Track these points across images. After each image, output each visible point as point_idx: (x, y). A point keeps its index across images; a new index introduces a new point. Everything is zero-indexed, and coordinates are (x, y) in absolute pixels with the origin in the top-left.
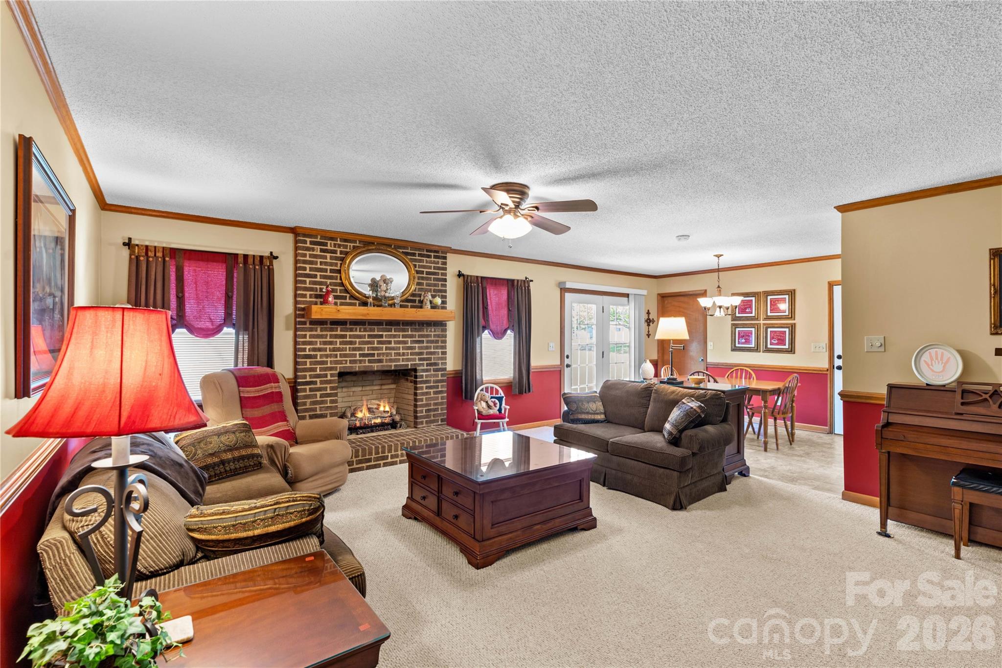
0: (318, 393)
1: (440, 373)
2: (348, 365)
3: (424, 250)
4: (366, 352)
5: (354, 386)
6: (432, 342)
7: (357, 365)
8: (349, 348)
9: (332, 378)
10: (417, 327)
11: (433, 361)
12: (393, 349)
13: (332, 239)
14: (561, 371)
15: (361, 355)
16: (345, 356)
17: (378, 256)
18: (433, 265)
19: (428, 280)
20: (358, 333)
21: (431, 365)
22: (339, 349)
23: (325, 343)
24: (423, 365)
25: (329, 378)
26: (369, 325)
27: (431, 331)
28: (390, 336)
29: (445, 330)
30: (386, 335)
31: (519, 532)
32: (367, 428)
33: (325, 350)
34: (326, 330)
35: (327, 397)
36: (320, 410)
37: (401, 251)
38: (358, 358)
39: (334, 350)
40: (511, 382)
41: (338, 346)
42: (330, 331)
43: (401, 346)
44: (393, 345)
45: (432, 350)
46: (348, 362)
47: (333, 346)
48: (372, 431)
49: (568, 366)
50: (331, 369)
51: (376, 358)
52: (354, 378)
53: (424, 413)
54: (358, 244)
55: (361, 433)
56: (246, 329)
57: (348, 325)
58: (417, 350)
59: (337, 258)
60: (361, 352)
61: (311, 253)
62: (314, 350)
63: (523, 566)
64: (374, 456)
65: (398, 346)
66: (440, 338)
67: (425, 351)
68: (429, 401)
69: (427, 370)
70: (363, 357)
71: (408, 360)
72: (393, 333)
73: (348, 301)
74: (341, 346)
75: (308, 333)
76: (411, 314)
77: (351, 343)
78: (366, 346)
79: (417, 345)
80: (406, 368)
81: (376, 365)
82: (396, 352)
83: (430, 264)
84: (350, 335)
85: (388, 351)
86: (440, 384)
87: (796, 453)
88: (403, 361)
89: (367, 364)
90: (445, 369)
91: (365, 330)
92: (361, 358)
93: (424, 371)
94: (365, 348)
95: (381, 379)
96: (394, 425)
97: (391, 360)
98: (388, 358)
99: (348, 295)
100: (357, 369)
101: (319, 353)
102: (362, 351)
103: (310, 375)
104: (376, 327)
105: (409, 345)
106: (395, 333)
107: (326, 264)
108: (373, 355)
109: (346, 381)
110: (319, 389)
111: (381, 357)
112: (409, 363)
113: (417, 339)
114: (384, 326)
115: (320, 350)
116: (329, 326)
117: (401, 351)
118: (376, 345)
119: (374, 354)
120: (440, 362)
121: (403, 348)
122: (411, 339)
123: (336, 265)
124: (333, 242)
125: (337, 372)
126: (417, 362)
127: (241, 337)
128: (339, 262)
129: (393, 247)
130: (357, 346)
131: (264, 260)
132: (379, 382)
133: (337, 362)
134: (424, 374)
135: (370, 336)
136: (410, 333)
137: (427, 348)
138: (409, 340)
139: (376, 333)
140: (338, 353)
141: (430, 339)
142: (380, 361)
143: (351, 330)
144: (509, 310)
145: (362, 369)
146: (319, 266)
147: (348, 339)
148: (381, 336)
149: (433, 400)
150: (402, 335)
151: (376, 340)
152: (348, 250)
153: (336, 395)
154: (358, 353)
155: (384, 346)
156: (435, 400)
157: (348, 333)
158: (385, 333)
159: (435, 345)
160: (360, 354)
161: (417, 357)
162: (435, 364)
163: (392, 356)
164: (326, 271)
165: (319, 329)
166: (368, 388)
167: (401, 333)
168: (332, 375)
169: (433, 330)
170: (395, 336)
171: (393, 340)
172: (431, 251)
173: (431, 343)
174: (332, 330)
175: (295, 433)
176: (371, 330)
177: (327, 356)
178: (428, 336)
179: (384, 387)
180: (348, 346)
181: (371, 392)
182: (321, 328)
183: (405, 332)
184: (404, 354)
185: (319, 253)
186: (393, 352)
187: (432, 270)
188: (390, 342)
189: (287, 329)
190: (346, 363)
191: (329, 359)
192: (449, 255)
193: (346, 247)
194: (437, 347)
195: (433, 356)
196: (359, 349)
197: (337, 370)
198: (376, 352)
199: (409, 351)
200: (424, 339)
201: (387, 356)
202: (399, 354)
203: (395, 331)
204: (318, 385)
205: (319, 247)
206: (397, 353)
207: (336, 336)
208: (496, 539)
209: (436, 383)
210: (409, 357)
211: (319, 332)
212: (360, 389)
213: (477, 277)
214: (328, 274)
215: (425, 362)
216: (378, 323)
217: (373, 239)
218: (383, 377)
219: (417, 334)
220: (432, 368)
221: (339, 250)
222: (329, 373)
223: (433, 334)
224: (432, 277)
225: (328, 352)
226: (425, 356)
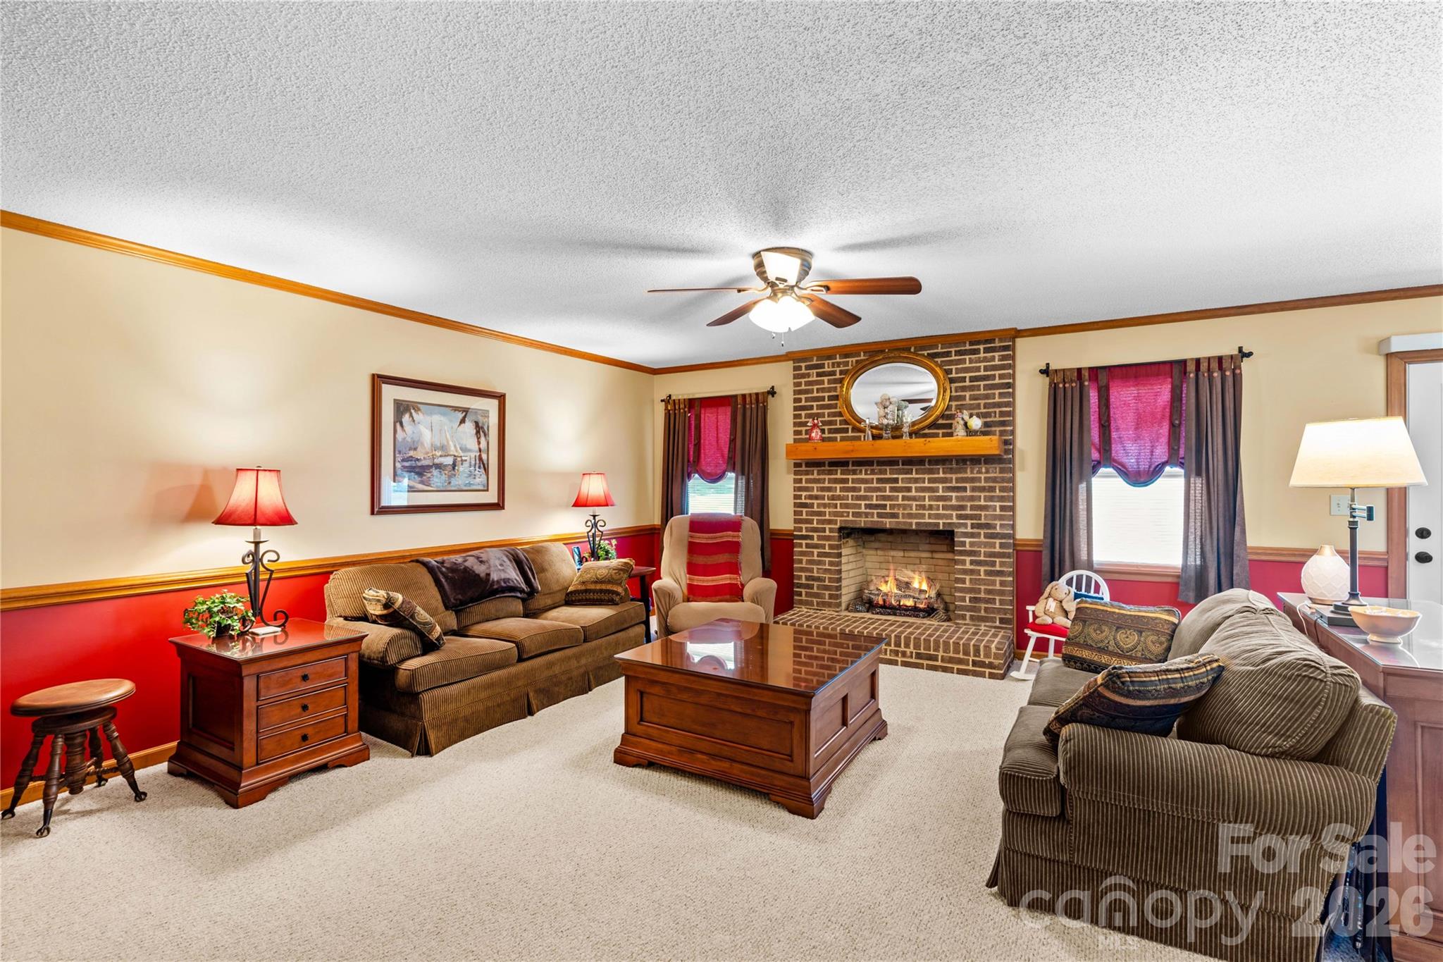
0: (816, 551)
1: (998, 541)
2: (851, 518)
3: (965, 343)
4: (874, 502)
6: (983, 489)
7: (863, 519)
8: (852, 496)
9: (831, 534)
10: (954, 466)
11: (983, 521)
12: (914, 499)
13: (829, 358)
14: (1387, 568)
15: (867, 506)
16: (847, 506)
17: (892, 367)
18: (982, 365)
19: (973, 391)
20: (863, 476)
21: (980, 526)
22: (839, 498)
23: (823, 489)
24: (965, 525)
25: (827, 533)
26: (878, 465)
27: (979, 472)
28: (910, 481)
29: (1012, 471)
30: (902, 479)
33: (823, 498)
34: (823, 472)
35: (825, 557)
36: (818, 572)
37: (925, 353)
38: (863, 510)
39: (833, 498)
40: (1178, 577)
41: (838, 493)
42: (829, 474)
43: (927, 495)
44: (913, 493)
45: (982, 503)
46: (851, 514)
47: (831, 493)
48: (895, 614)
49: (1423, 558)
50: (830, 522)
51: (888, 510)
53: (968, 603)
54: (862, 357)
55: (877, 613)
56: (743, 474)
58: (954, 502)
59: (835, 381)
60: (867, 502)
61: (806, 380)
62: (811, 497)
65: (922, 494)
66: (997, 482)
67: (969, 504)
68: (976, 584)
69: (972, 535)
70: (870, 509)
71: (938, 516)
72: (914, 475)
73: (850, 434)
74: (842, 494)
75: (804, 478)
76: (938, 445)
77: (854, 489)
78: (875, 494)
79: (954, 494)
80: (936, 529)
81: (888, 520)
82: (918, 503)
83: (977, 363)
84: (852, 479)
85: (906, 502)
86: (998, 560)
88: (929, 518)
89: (876, 519)
90: (1013, 536)
91: (873, 472)
92: (868, 511)
93: (966, 535)
94: (873, 496)
96: (930, 612)
97: (910, 516)
98: (906, 512)
99: (850, 427)
100: (863, 525)
101: (816, 502)
102: (868, 500)
103: (806, 528)
104: (888, 468)
105: (941, 493)
106: (917, 476)
107: (823, 390)
108: (884, 507)
110: (816, 546)
111: (896, 511)
112: (941, 522)
113: (954, 484)
114: (901, 466)
115: (817, 497)
116: (827, 468)
117: (927, 503)
118: (888, 493)
119: (886, 505)
120: (998, 523)
121: (931, 499)
122: (944, 485)
123: (835, 389)
124: (830, 362)
125: (838, 526)
126: (955, 520)
128: (838, 385)
129: (912, 350)
130: (862, 493)
133: (836, 514)
134: (968, 540)
135: (879, 481)
136: (941, 475)
137: (972, 498)
138: (941, 486)
139: (888, 476)
140: (838, 502)
141: (978, 484)
142: (894, 516)
143: (854, 472)
145: (869, 526)
146: (815, 394)
147: (850, 485)
148: (896, 481)
149: (985, 584)
150: (929, 479)
151: (888, 486)
152: (850, 367)
153: (840, 555)
154: (863, 503)
155: (900, 495)
156: (989, 585)
157: (850, 477)
158: (901, 476)
159: (987, 494)
160: (865, 504)
161: (954, 513)
162: (988, 526)
163: (911, 509)
164: (823, 399)
165: (815, 472)
167: (927, 476)
168: (831, 530)
169: (984, 470)
170: (916, 481)
171: (913, 486)
172: (979, 343)
173: (981, 491)
174: (830, 473)
175: (742, 590)
176: (881, 472)
177: (825, 506)
178: (973, 480)
180: (850, 494)
182: (818, 471)
183: (934, 474)
184: (931, 507)
185: (815, 378)
186: (914, 503)
187: (982, 373)
188: (909, 490)
189: (789, 473)
190: (848, 516)
191: (827, 510)
192: (1019, 341)
193: (846, 364)
194: (991, 499)
195: (983, 513)
196: (865, 498)
197: (836, 524)
198: (888, 503)
199: (941, 503)
200: (968, 485)
201: (904, 509)
202: (923, 507)
203: (916, 474)
204: (815, 541)
205: (815, 371)
206: (920, 505)
207: (836, 481)
209: (990, 556)
210: (941, 512)
211: (815, 476)
213: (1079, 370)
214: (826, 402)
215: (969, 522)
216: (891, 462)
217: (880, 346)
219: (954, 476)
220: (982, 532)
221: (838, 369)
222: (827, 527)
223: (983, 476)
224: (982, 383)
225: (826, 501)
226: (968, 512)
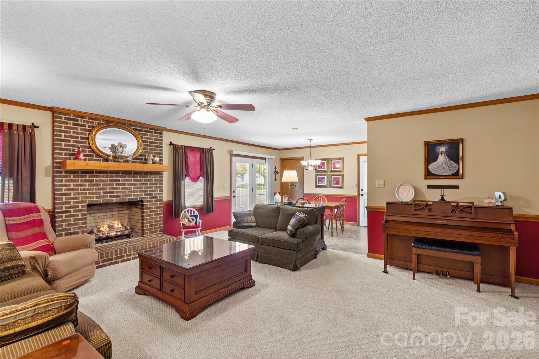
0: (72, 219)
1: (158, 203)
2: (95, 199)
3: (147, 128)
4: (108, 191)
5: (99, 213)
6: (153, 184)
7: (102, 199)
8: (96, 188)
9: (83, 208)
10: (143, 175)
11: (154, 196)
12: (127, 188)
13: (82, 117)
14: (230, 199)
15: (104, 193)
16: (93, 193)
17: (117, 130)
18: (153, 138)
19: (150, 147)
20: (102, 179)
21: (153, 198)
22: (88, 189)
23: (77, 185)
24: (147, 198)
25: (80, 208)
26: (110, 174)
27: (152, 178)
28: (125, 181)
29: (162, 177)
30: (122, 180)
31: (212, 295)
32: (108, 238)
33: (78, 190)
34: (78, 176)
35: (79, 221)
36: (74, 230)
37: (132, 128)
38: (102, 194)
39: (84, 190)
40: (203, 207)
41: (87, 187)
42: (81, 177)
43: (132, 187)
44: (127, 186)
45: (153, 189)
46: (95, 197)
47: (83, 187)
48: (113, 241)
49: (234, 197)
50: (82, 202)
51: (115, 194)
52: (99, 208)
53: (148, 227)
54: (101, 122)
55: (105, 243)
56: (11, 176)
57: (95, 173)
58: (143, 189)
59: (85, 130)
60: (104, 191)
61: (66, 125)
62: (69, 190)
63: (215, 315)
64: (114, 256)
65: (131, 186)
66: (158, 181)
67: (149, 190)
68: (151, 219)
69: (150, 201)
70: (106, 194)
71: (137, 195)
72: (127, 179)
73: (94, 158)
74: (89, 187)
75: (64, 179)
76: (139, 167)
77: (97, 185)
78: (108, 187)
79: (143, 186)
80: (136, 200)
81: (115, 199)
82: (129, 190)
83: (151, 137)
84: (96, 180)
85: (123, 190)
86: (158, 209)
87: (346, 236)
88: (134, 196)
89: (109, 198)
90: (162, 200)
91: (107, 177)
92: (104, 195)
93: (148, 201)
94: (107, 188)
95: (119, 208)
96: (128, 236)
97: (126, 196)
98: (124, 194)
99: (94, 154)
100: (102, 202)
101: (72, 192)
102: (105, 190)
103: (65, 207)
104: (115, 175)
105: (138, 186)
106: (128, 179)
107: (77, 133)
108: (113, 192)
109: (93, 210)
110: (73, 216)
111: (119, 194)
112: (138, 197)
113: (143, 182)
114: (121, 175)
115: (73, 190)
116: (80, 174)
117: (133, 190)
118: (115, 186)
119: (114, 192)
120: (158, 196)
121: (134, 188)
122: (140, 182)
123: (85, 134)
124: (82, 119)
125: (87, 204)
126: (144, 196)
127: (6, 182)
128: (88, 133)
129: (126, 125)
130: (101, 187)
131: (27, 128)
132: (117, 209)
133: (86, 198)
134: (148, 203)
135: (110, 181)
136: (138, 179)
137: (150, 187)
138: (138, 183)
139: (115, 179)
140: (87, 192)
141: (152, 182)
142: (118, 196)
143: (97, 177)
144: (201, 165)
145: (105, 202)
146: (72, 134)
147: (95, 183)
148: (119, 181)
149: (154, 219)
150: (133, 180)
151: (115, 183)
152: (94, 125)
153: (86, 219)
154: (102, 191)
155: (121, 187)
156: (156, 219)
157: (94, 179)
158: (121, 179)
159: (155, 186)
160: (103, 192)
161: (143, 193)
162: (155, 197)
163: (126, 193)
164: (78, 138)
165: (72, 176)
166: (109, 213)
167: (132, 179)
168: (82, 206)
169: (154, 177)
170: (128, 181)
171: (127, 183)
172: (152, 129)
173: (153, 185)
174: (82, 177)
175: (53, 247)
176: (111, 177)
177: (79, 194)
178: (150, 180)
179: (120, 212)
180: (94, 187)
181: (111, 216)
182: (74, 175)
183: (135, 178)
184: (134, 192)
185: (72, 126)
186: (127, 190)
187: (153, 141)
188: (125, 185)
189: (47, 175)
190: (93, 198)
191: (80, 196)
192: (164, 132)
193: (93, 123)
194: (156, 187)
195: (154, 193)
196: (103, 189)
197: (86, 203)
198: (115, 191)
199: (138, 190)
200: (148, 182)
201: (123, 193)
202: (131, 192)
203: (128, 178)
204: (72, 213)
205: (72, 122)
206: (130, 191)
207: (86, 181)
208: (198, 301)
209: (156, 208)
210: (138, 193)
211: (72, 178)
212: (104, 214)
213: (182, 146)
214: (79, 140)
215: (149, 196)
216: (117, 172)
217: (112, 119)
218: (120, 206)
219: (143, 179)
220: (153, 200)
221: (87, 125)
222: (80, 205)
223: (153, 179)
224: (153, 145)
225: (80, 191)
226: (149, 193)
